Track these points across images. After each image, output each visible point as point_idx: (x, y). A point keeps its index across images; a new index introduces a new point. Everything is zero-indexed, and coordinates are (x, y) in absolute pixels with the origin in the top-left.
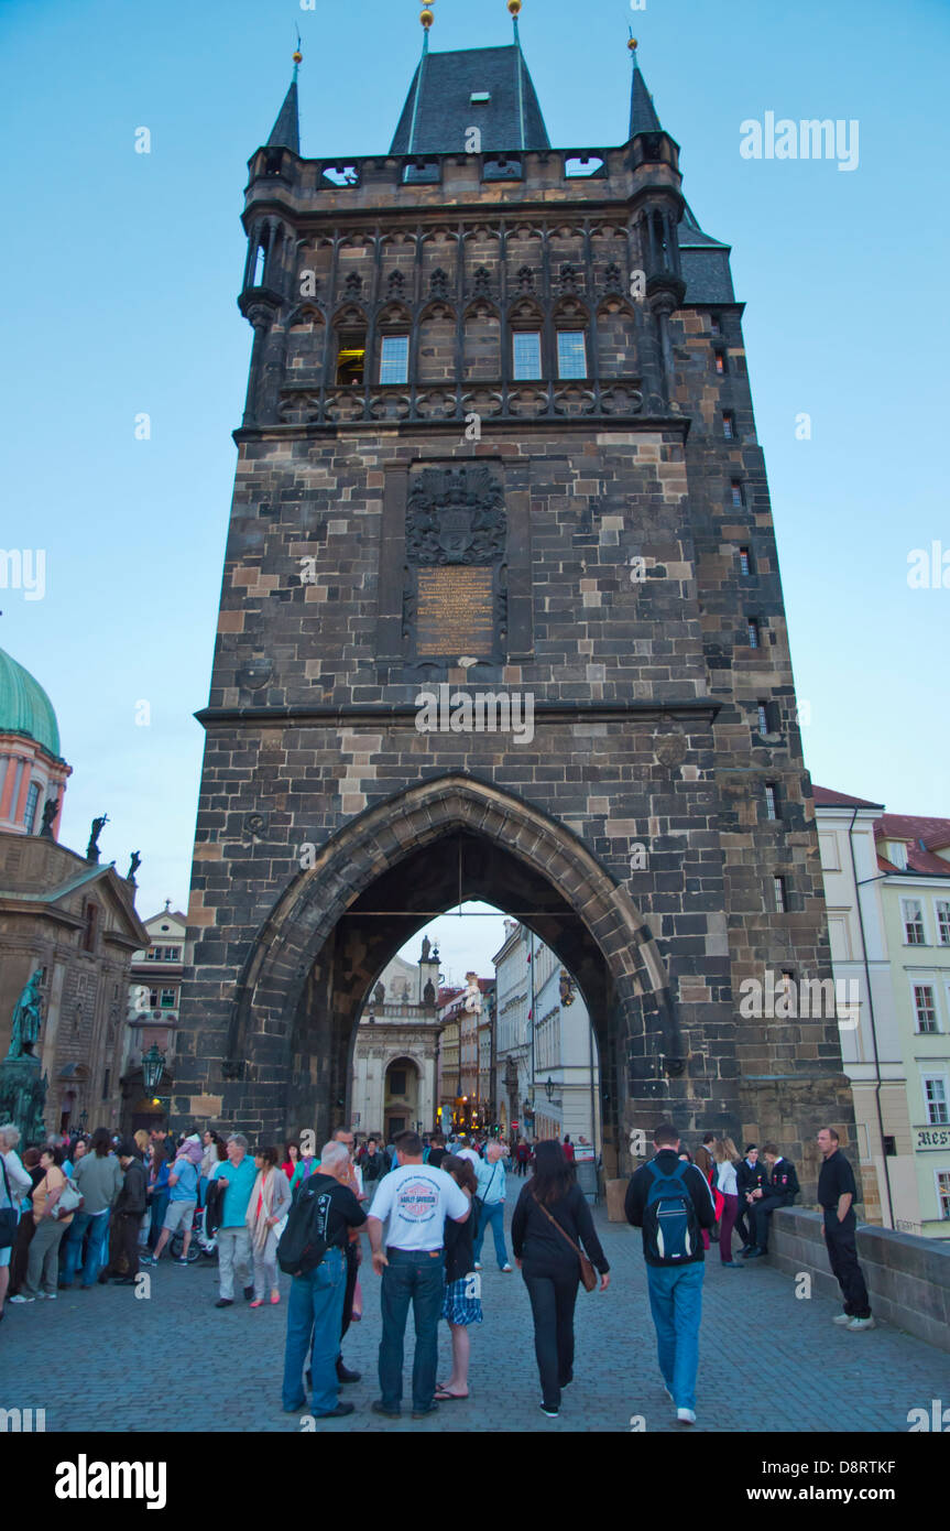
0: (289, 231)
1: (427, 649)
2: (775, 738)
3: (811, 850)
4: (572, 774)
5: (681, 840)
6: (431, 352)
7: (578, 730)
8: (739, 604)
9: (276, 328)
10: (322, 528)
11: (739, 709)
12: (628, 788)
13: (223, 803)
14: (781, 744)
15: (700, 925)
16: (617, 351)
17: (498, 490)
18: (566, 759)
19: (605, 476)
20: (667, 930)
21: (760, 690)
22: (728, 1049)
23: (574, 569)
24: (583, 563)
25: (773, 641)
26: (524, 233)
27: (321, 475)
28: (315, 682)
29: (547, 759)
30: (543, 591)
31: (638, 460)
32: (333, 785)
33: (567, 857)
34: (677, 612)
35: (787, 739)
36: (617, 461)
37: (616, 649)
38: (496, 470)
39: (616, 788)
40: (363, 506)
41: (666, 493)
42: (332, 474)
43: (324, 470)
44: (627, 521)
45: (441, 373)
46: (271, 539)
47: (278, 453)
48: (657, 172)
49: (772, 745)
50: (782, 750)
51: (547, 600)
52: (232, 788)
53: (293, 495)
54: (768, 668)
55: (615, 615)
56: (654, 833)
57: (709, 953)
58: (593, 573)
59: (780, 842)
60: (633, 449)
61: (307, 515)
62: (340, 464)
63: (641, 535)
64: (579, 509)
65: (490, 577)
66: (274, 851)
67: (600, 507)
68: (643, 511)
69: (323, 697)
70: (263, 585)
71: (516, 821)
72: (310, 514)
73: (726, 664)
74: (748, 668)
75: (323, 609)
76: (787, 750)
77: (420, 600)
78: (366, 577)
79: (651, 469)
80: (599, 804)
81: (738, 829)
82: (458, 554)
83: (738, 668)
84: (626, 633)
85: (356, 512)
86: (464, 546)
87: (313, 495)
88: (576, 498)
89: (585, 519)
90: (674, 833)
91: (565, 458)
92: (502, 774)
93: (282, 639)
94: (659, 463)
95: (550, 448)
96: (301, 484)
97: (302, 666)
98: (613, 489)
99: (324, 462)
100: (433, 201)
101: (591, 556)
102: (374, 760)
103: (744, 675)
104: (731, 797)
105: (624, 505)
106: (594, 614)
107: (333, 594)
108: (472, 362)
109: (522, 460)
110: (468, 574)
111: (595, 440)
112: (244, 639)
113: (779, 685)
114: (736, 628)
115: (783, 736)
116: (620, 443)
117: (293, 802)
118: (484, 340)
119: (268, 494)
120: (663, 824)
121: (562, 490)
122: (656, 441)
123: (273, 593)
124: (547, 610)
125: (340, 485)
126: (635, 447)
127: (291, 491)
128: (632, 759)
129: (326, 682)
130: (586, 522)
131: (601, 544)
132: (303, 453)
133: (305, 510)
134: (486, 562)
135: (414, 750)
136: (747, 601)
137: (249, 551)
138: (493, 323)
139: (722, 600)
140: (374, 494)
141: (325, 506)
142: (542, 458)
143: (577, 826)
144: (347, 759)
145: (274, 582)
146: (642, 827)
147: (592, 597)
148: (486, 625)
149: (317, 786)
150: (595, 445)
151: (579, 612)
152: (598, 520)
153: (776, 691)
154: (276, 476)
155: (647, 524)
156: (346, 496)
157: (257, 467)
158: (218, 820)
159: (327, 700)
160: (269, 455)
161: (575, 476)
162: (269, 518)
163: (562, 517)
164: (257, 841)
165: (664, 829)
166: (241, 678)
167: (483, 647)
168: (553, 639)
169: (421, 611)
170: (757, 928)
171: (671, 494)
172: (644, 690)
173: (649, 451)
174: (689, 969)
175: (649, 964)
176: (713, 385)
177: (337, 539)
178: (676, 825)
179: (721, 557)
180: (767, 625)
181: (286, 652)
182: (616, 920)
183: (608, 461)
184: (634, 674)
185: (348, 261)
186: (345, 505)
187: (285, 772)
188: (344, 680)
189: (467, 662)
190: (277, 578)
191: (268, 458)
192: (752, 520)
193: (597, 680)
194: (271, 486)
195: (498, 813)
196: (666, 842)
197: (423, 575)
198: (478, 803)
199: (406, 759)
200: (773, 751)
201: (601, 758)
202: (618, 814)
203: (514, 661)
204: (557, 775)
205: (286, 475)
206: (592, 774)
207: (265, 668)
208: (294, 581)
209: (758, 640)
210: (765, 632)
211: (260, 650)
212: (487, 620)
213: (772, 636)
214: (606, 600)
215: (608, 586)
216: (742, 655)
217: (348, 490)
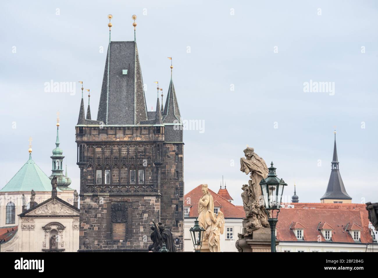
0: (86, 146)
1: (115, 238)
2: (178, 246)
6: (114, 176)
8: (174, 218)
9: (85, 170)
10: (96, 215)
14: (179, 247)
16: (149, 176)
17: (127, 208)
19: (145, 206)
21: (176, 236)
23: (139, 224)
24: (141, 223)
25: (180, 226)
26: (133, 146)
27: (96, 205)
28: (96, 245)
30: (134, 228)
31: (151, 202)
35: (180, 246)
36: (147, 203)
38: (126, 204)
40: (103, 211)
42: (97, 204)
43: (96, 203)
44: (149, 215)
45: (116, 181)
46: (87, 217)
47: (87, 199)
48: (159, 137)
49: (178, 247)
51: (134, 230)
54: (178, 232)
55: (145, 233)
58: (142, 225)
60: (150, 200)
61: (93, 213)
62: (99, 202)
64: (140, 212)
65: (125, 225)
67: (144, 212)
68: (151, 213)
70: (87, 226)
72: (94, 213)
74: (175, 232)
75: (98, 231)
76: (180, 248)
77: (113, 229)
78: (104, 225)
79: (153, 204)
82: (119, 221)
85: (102, 212)
86: (121, 219)
87: (94, 209)
88: (140, 210)
89: (141, 214)
91: (138, 202)
93: (90, 237)
94: (155, 203)
95: (136, 200)
96: (92, 206)
97: (94, 242)
98: (147, 208)
99: (96, 202)
100: (114, 139)
101: (142, 222)
105: (148, 212)
106: (142, 233)
107: (99, 228)
108: (122, 178)
109: (131, 202)
110: (122, 224)
111: (144, 198)
112: (84, 237)
113: (180, 235)
114: (173, 223)
115: (180, 245)
116: (148, 199)
118: (124, 173)
119: (86, 208)
121: (137, 209)
122: (154, 198)
123: (88, 228)
124: (134, 232)
125: (99, 207)
126: (151, 200)
127: (90, 208)
129: (98, 245)
130: (141, 215)
131: (144, 220)
132: (92, 199)
133: (93, 212)
134: (125, 222)
136: (176, 217)
137: (84, 220)
138: (126, 169)
139: (171, 217)
140: (105, 209)
141: (96, 211)
142: (134, 202)
145: (88, 226)
147: (142, 230)
148: (124, 234)
150: (144, 199)
151: (139, 232)
152: (144, 215)
153: (179, 236)
154: (87, 204)
155: (152, 215)
156: (100, 209)
157: (84, 202)
159: (99, 248)
160: (86, 200)
161: (140, 206)
162: (87, 213)
163: (138, 214)
166: (84, 244)
167: (124, 238)
168: (135, 237)
169: (114, 231)
171: (156, 209)
173: (153, 200)
177: (99, 218)
179: (172, 208)
180: (179, 223)
181: (91, 239)
183: (146, 203)
185: (98, 152)
186: (100, 211)
188: (101, 244)
189: (121, 241)
190: (89, 225)
191: (86, 201)
192: (179, 199)
193: (142, 244)
194: (87, 207)
197: (114, 225)
200: (178, 248)
203: (129, 241)
205: (89, 204)
207: (88, 242)
208: (92, 226)
209: (177, 226)
210: (179, 224)
211: (87, 239)
212: (125, 233)
213: (180, 225)
214: (144, 230)
215: (144, 227)
216: (174, 229)
217: (100, 208)
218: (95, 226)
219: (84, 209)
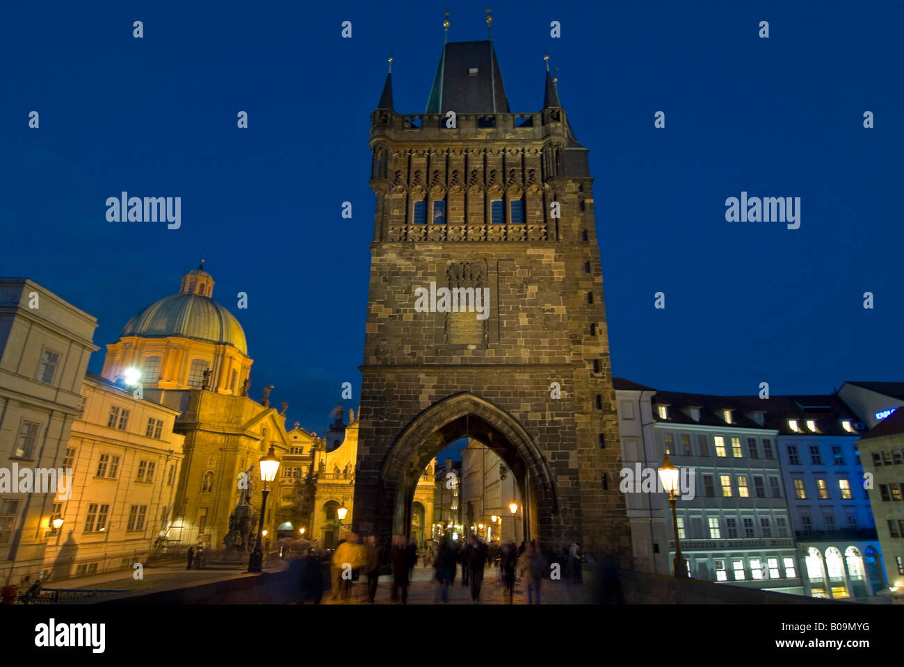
0: (391, 150)
1: (455, 341)
2: (600, 374)
3: (614, 422)
4: (515, 394)
5: (559, 422)
6: (454, 209)
7: (518, 376)
8: (586, 317)
9: (388, 196)
10: (410, 288)
11: (585, 362)
12: (538, 400)
13: (371, 404)
14: (603, 377)
15: (567, 456)
16: (536, 210)
18: (513, 388)
19: (530, 268)
20: (553, 458)
21: (594, 354)
22: (578, 505)
23: (516, 309)
24: (520, 306)
25: (600, 334)
27: (409, 265)
28: (408, 355)
29: (505, 388)
30: (503, 317)
31: (545, 261)
32: (417, 397)
33: (512, 428)
34: (559, 327)
35: (605, 375)
36: (534, 261)
37: (534, 341)
38: (484, 265)
39: (532, 400)
40: (427, 279)
41: (556, 276)
42: (413, 265)
43: (410, 263)
44: (539, 289)
45: (459, 219)
46: (389, 292)
47: (389, 254)
48: (556, 127)
50: (602, 380)
51: (505, 321)
52: (374, 398)
53: (397, 274)
54: (598, 345)
55: (533, 328)
56: (548, 419)
57: (570, 467)
58: (524, 310)
59: (601, 419)
60: (542, 256)
62: (417, 260)
63: (544, 294)
64: (519, 282)
66: (392, 424)
67: (528, 282)
68: (546, 284)
69: (413, 360)
70: (386, 312)
71: (492, 412)
72: (405, 282)
73: (580, 343)
74: (589, 344)
75: (412, 324)
76: (605, 380)
77: (452, 320)
79: (550, 265)
80: (526, 406)
81: (582, 413)
83: (585, 344)
84: (538, 336)
85: (424, 282)
87: (405, 274)
88: (517, 278)
90: (556, 419)
91: (513, 260)
92: (486, 394)
93: (394, 336)
94: (553, 262)
95: (506, 254)
96: (400, 269)
97: (402, 348)
98: (534, 274)
99: (409, 259)
100: (455, 137)
101: (524, 303)
102: (434, 387)
103: (587, 347)
104: (581, 400)
105: (538, 281)
106: (525, 328)
107: (416, 317)
108: (472, 213)
109: (494, 260)
111: (526, 251)
112: (378, 336)
113: (602, 352)
114: (584, 327)
115: (603, 374)
116: (536, 253)
117: (400, 404)
118: (478, 204)
119: (386, 272)
120: (552, 414)
121: (511, 274)
122: (552, 252)
123: (390, 316)
124: (505, 326)
125: (417, 270)
127: (396, 272)
128: (540, 388)
129: (413, 354)
130: (521, 288)
131: (528, 298)
132: (400, 254)
133: (402, 281)
135: (450, 383)
136: (589, 315)
137: (378, 298)
138: (482, 196)
139: (579, 315)
140: (432, 273)
141: (411, 279)
142: (504, 260)
143: (517, 415)
144: (423, 387)
145: (390, 311)
146: (543, 416)
147: (524, 320)
148: (479, 331)
149: (410, 398)
150: (526, 254)
151: (518, 327)
152: (527, 287)
153: (601, 355)
154: (389, 265)
155: (547, 290)
156: (420, 274)
157: (382, 260)
158: (369, 411)
159: (414, 362)
160: (386, 255)
161: (517, 268)
162: (387, 283)
163: (512, 286)
164: (386, 420)
165: (552, 417)
166: (378, 352)
167: (478, 341)
168: (507, 338)
169: (452, 325)
170: (592, 455)
171: (558, 276)
172: (545, 359)
173: (549, 257)
174: (561, 473)
175: (545, 471)
176: (578, 216)
178: (557, 415)
179: (579, 296)
180: (598, 326)
181: (396, 342)
182: (532, 454)
183: (531, 262)
184: (541, 353)
185: (417, 164)
186: (420, 278)
187: (396, 392)
189: (471, 347)
191: (385, 257)
192: (593, 280)
193: (525, 355)
194: (387, 269)
195: (485, 409)
196: (553, 422)
198: (476, 404)
199: (447, 387)
200: (599, 380)
201: (527, 388)
202: (534, 410)
203: (491, 348)
204: (508, 394)
205: (394, 264)
206: (523, 394)
207: (387, 348)
208: (398, 311)
209: (593, 333)
210: (597, 329)
211: (384, 340)
212: (480, 329)
213: (600, 331)
214: (530, 322)
215: (531, 316)
216: (587, 339)
217: (420, 272)
218: (405, 311)
219: (381, 273)
